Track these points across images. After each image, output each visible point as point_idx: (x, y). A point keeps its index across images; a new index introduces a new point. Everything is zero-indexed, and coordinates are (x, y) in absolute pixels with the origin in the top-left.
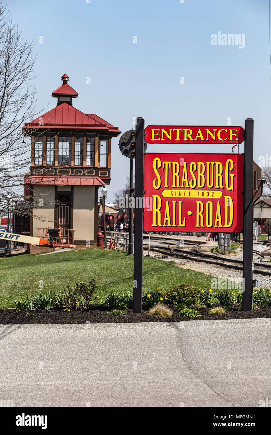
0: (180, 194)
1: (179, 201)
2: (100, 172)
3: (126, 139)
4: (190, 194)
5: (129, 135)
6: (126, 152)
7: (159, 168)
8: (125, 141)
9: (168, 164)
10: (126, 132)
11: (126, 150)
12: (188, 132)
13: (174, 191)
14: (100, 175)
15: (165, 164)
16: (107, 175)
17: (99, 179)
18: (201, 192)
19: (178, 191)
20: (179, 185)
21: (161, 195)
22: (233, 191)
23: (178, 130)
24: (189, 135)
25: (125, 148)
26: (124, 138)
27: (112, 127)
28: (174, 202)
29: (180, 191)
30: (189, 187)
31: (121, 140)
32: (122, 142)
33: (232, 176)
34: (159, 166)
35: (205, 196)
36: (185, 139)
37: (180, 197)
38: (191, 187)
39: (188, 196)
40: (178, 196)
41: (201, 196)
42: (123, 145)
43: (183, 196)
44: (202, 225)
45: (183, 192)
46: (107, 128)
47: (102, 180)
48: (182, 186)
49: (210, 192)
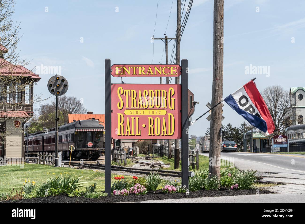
0: (137, 112)
1: (136, 118)
2: (25, 108)
3: (53, 82)
4: (144, 112)
5: (55, 79)
6: (53, 91)
7: (122, 95)
8: (52, 83)
9: (128, 91)
10: (53, 77)
11: (53, 90)
12: (142, 69)
13: (132, 111)
14: (25, 110)
15: (126, 91)
16: (31, 110)
17: (25, 113)
18: (151, 111)
19: (135, 111)
20: (136, 106)
21: (123, 113)
22: (174, 110)
23: (134, 68)
24: (142, 71)
25: (52, 88)
26: (51, 81)
27: (34, 74)
28: (133, 118)
29: (137, 110)
30: (143, 107)
31: (49, 83)
32: (50, 84)
33: (173, 99)
34: (122, 93)
35: (155, 114)
36: (140, 74)
37: (137, 114)
38: (145, 107)
39: (142, 114)
40: (135, 114)
41: (151, 114)
42: (51, 86)
43: (139, 114)
44: (153, 134)
45: (139, 111)
46: (31, 75)
47: (27, 113)
48: (138, 107)
49: (158, 111)
